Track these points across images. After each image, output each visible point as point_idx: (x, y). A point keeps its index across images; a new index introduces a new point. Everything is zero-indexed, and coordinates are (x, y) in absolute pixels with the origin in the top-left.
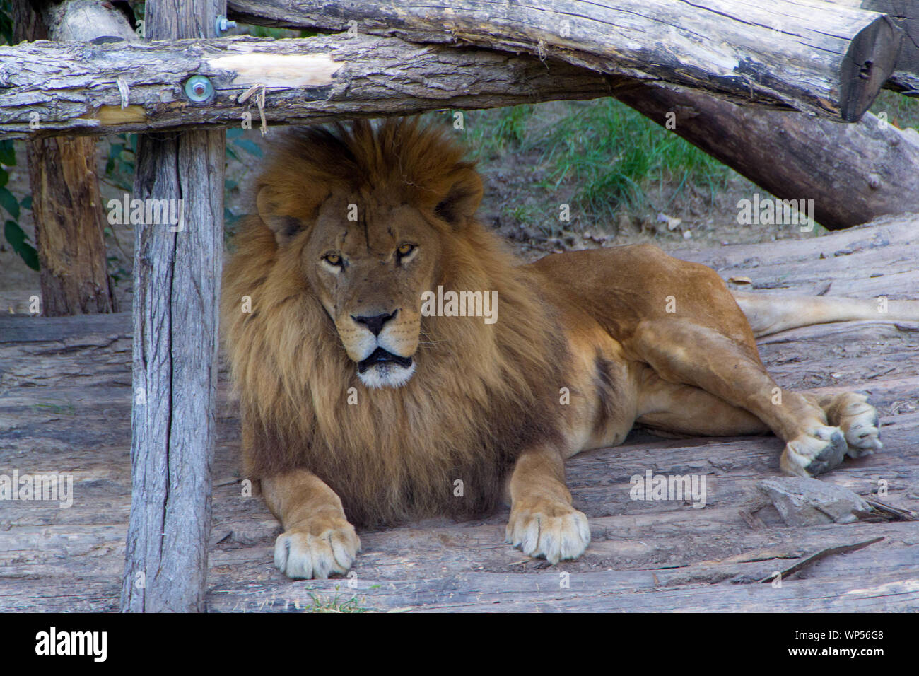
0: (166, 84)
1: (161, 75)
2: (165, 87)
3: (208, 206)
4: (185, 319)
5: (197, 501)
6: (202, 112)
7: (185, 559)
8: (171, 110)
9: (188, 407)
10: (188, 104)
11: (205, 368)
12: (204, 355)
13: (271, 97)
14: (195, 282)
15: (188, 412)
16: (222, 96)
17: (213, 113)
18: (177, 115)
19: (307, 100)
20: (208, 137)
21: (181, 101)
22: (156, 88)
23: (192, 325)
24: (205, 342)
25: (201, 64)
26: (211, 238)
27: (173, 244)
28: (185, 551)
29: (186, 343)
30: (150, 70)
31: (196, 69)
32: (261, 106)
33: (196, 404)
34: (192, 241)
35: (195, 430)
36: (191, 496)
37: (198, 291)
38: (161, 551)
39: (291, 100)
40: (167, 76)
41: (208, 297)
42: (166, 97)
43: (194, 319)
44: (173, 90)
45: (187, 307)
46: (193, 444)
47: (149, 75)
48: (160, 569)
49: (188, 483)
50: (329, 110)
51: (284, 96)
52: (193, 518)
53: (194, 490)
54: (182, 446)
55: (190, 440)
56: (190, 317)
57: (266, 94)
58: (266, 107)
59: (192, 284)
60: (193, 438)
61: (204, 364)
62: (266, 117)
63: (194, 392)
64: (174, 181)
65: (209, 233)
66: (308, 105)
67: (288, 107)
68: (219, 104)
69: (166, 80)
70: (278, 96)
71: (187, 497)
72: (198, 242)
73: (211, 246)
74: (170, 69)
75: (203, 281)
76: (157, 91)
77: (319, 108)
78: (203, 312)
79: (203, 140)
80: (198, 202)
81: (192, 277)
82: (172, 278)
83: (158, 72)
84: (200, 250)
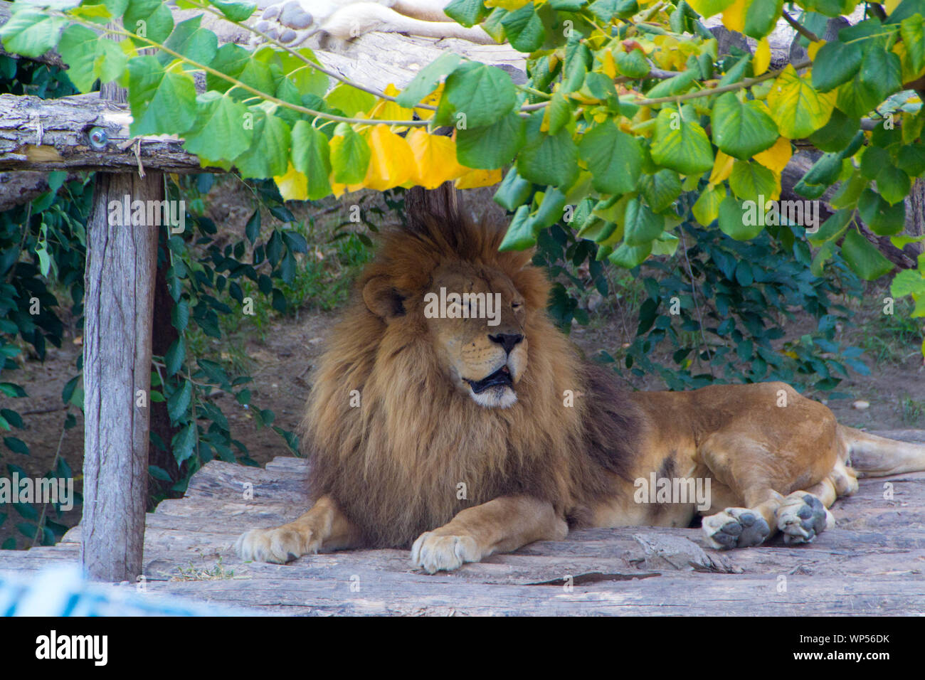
0: (72, 130)
1: (68, 123)
2: (69, 133)
3: (130, 239)
4: (108, 327)
5: (121, 477)
6: (98, 155)
7: (111, 524)
8: (78, 153)
9: (112, 399)
10: (88, 148)
11: (126, 369)
12: (126, 358)
13: (146, 147)
14: (116, 298)
15: (112, 403)
16: (111, 143)
17: (107, 157)
18: (82, 157)
19: (171, 152)
20: (133, 182)
21: (83, 145)
22: (63, 133)
23: (114, 333)
24: (126, 347)
25: (97, 117)
26: (133, 265)
27: (101, 265)
28: (111, 517)
29: (109, 347)
30: (61, 119)
31: (94, 121)
32: (138, 153)
33: (118, 398)
34: (115, 264)
35: (117, 418)
36: (115, 472)
37: (120, 306)
38: (94, 514)
39: (161, 151)
40: (72, 124)
41: (129, 311)
42: (72, 142)
43: (115, 328)
44: (75, 135)
45: (110, 317)
46: (116, 430)
47: (60, 122)
48: (93, 530)
49: (112, 461)
50: (186, 161)
51: (155, 147)
52: (117, 490)
53: (118, 467)
54: (108, 430)
55: (113, 426)
56: (112, 325)
57: (141, 145)
58: (141, 155)
59: (114, 299)
60: (116, 425)
61: (126, 366)
62: (143, 163)
63: (116, 387)
65: (130, 260)
66: (171, 156)
67: (158, 157)
68: (111, 150)
69: (71, 127)
70: (150, 147)
71: (111, 472)
72: (120, 267)
73: (132, 271)
74: (75, 119)
75: (123, 298)
76: (65, 135)
77: (179, 159)
78: (124, 323)
79: (128, 185)
80: (121, 233)
81: (114, 293)
82: (100, 293)
83: (66, 121)
84: (121, 273)
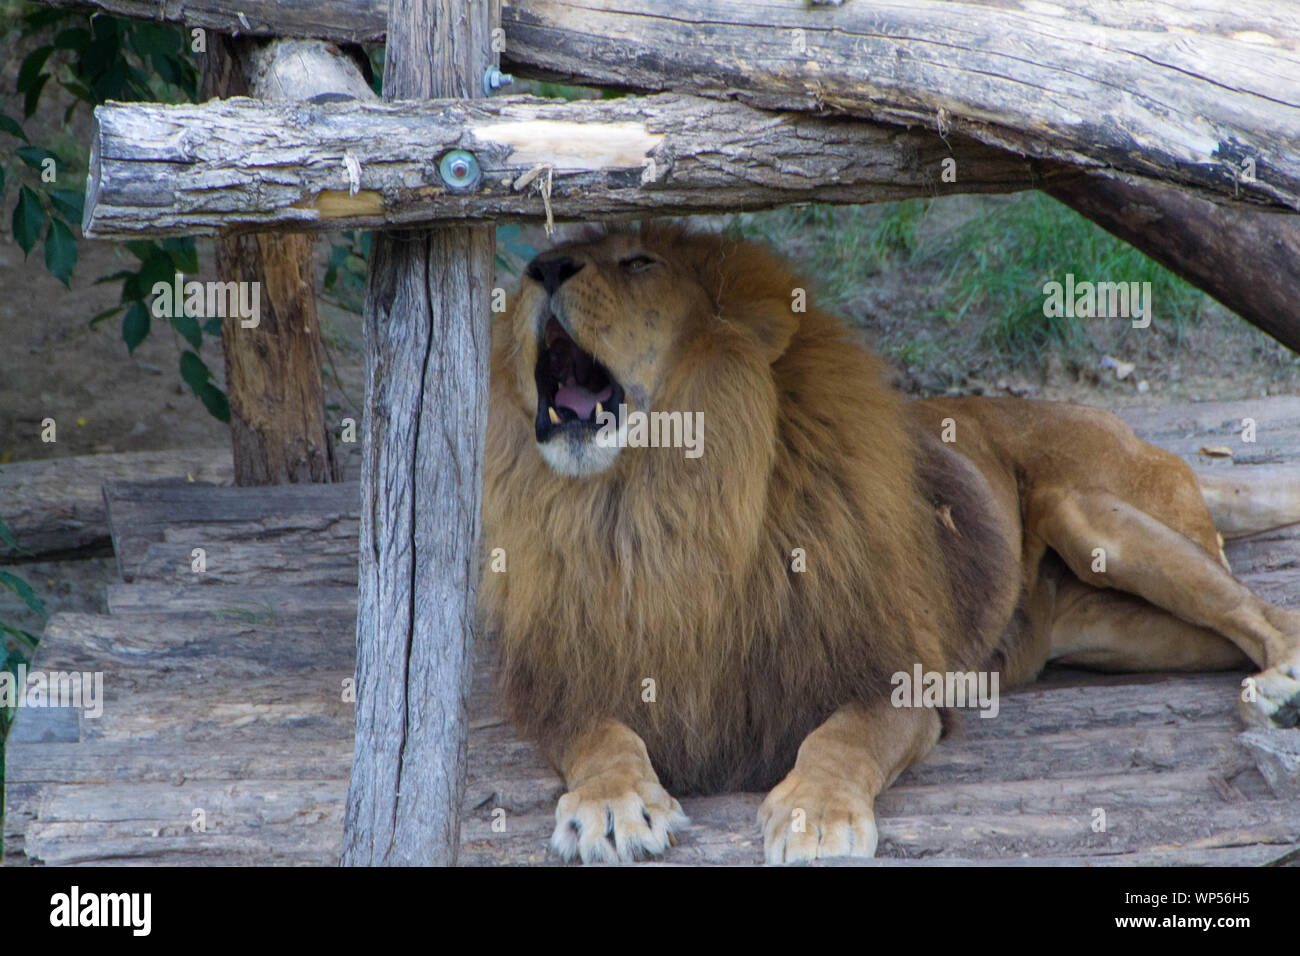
0: (414, 162)
1: (406, 149)
2: (411, 166)
3: (469, 335)
4: (434, 492)
5: (446, 749)
6: (464, 202)
7: (428, 831)
8: (420, 199)
9: (437, 617)
10: (443, 190)
11: (461, 562)
12: (460, 543)
13: (560, 183)
14: (449, 442)
15: (436, 624)
16: (491, 179)
17: (479, 204)
18: (428, 205)
19: (611, 187)
20: (470, 237)
21: (434, 186)
22: (398, 167)
23: (443, 501)
24: (461, 526)
25: (462, 134)
26: (473, 380)
27: (418, 386)
28: (428, 819)
29: (435, 527)
30: (391, 141)
31: (456, 142)
32: (546, 195)
33: (448, 613)
34: (446, 382)
35: (445, 649)
36: (438, 742)
37: (454, 455)
38: (395, 818)
39: (589, 187)
40: (414, 150)
41: (466, 462)
42: (413, 181)
43: (447, 493)
44: (423, 171)
45: (437, 475)
46: (443, 669)
47: (389, 149)
48: (392, 844)
49: (433, 723)
50: (641, 202)
51: (579, 181)
52: (440, 773)
53: (443, 733)
54: (428, 671)
55: (438, 663)
56: (442, 489)
57: (554, 179)
58: (553, 196)
59: (445, 444)
60: (442, 660)
61: (460, 556)
62: (553, 210)
63: (444, 596)
64: (421, 298)
65: (469, 372)
66: (613, 195)
67: (584, 197)
68: (487, 191)
69: (414, 156)
70: (570, 182)
71: (432, 743)
72: (455, 386)
73: (472, 391)
74: (419, 141)
75: (461, 440)
76: (400, 171)
77: (628, 199)
78: (460, 483)
79: (464, 241)
80: (456, 329)
81: (445, 434)
82: (417, 435)
83: (401, 145)
84: (456, 396)
